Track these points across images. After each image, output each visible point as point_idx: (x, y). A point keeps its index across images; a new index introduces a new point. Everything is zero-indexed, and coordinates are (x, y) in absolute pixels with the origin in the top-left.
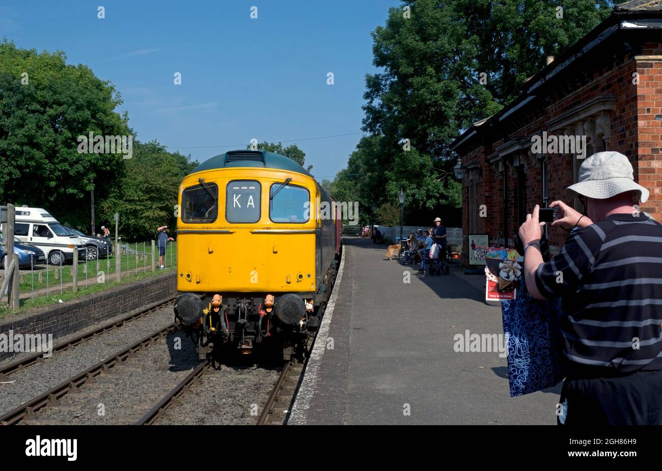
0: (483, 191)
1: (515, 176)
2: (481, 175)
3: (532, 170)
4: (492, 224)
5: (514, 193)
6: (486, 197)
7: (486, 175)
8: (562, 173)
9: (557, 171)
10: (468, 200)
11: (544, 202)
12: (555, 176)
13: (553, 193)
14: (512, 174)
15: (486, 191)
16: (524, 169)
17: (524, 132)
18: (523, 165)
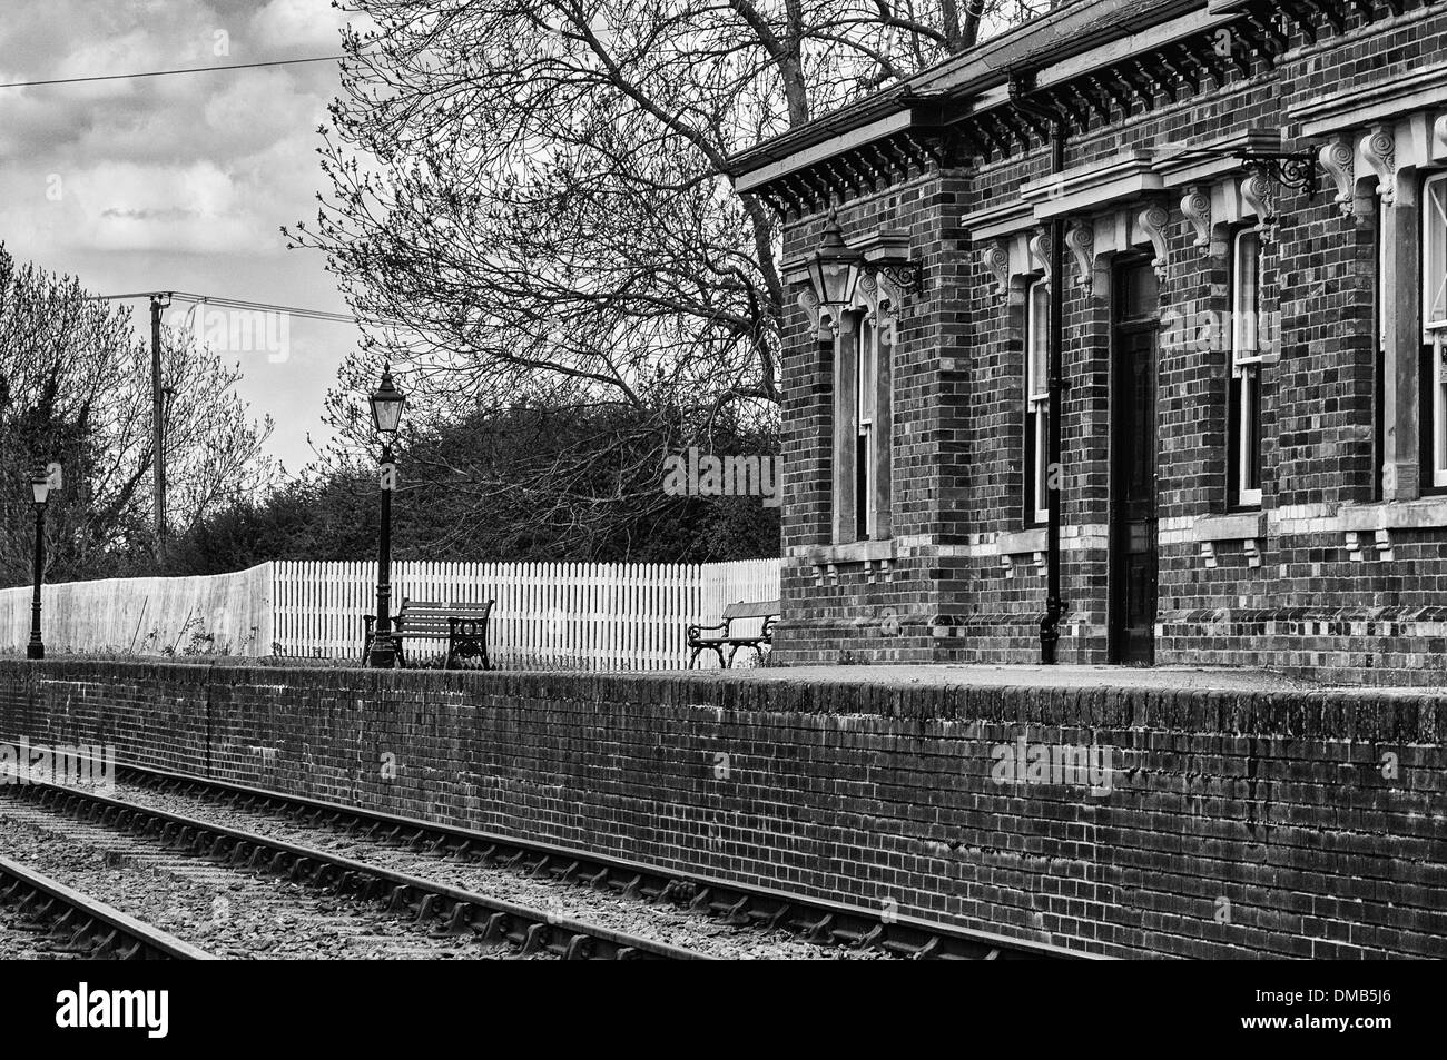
0: (931, 354)
1: (1101, 289)
2: (919, 284)
3: (1190, 268)
4: (965, 483)
5: (1096, 354)
6: (944, 375)
7: (945, 289)
8: (1340, 270)
9: (1317, 261)
10: (828, 400)
11: (1236, 375)
12: (1310, 280)
13: (1301, 333)
14: (1089, 282)
15: (945, 353)
16: (1154, 263)
17: (1154, 129)
18: (1148, 248)
